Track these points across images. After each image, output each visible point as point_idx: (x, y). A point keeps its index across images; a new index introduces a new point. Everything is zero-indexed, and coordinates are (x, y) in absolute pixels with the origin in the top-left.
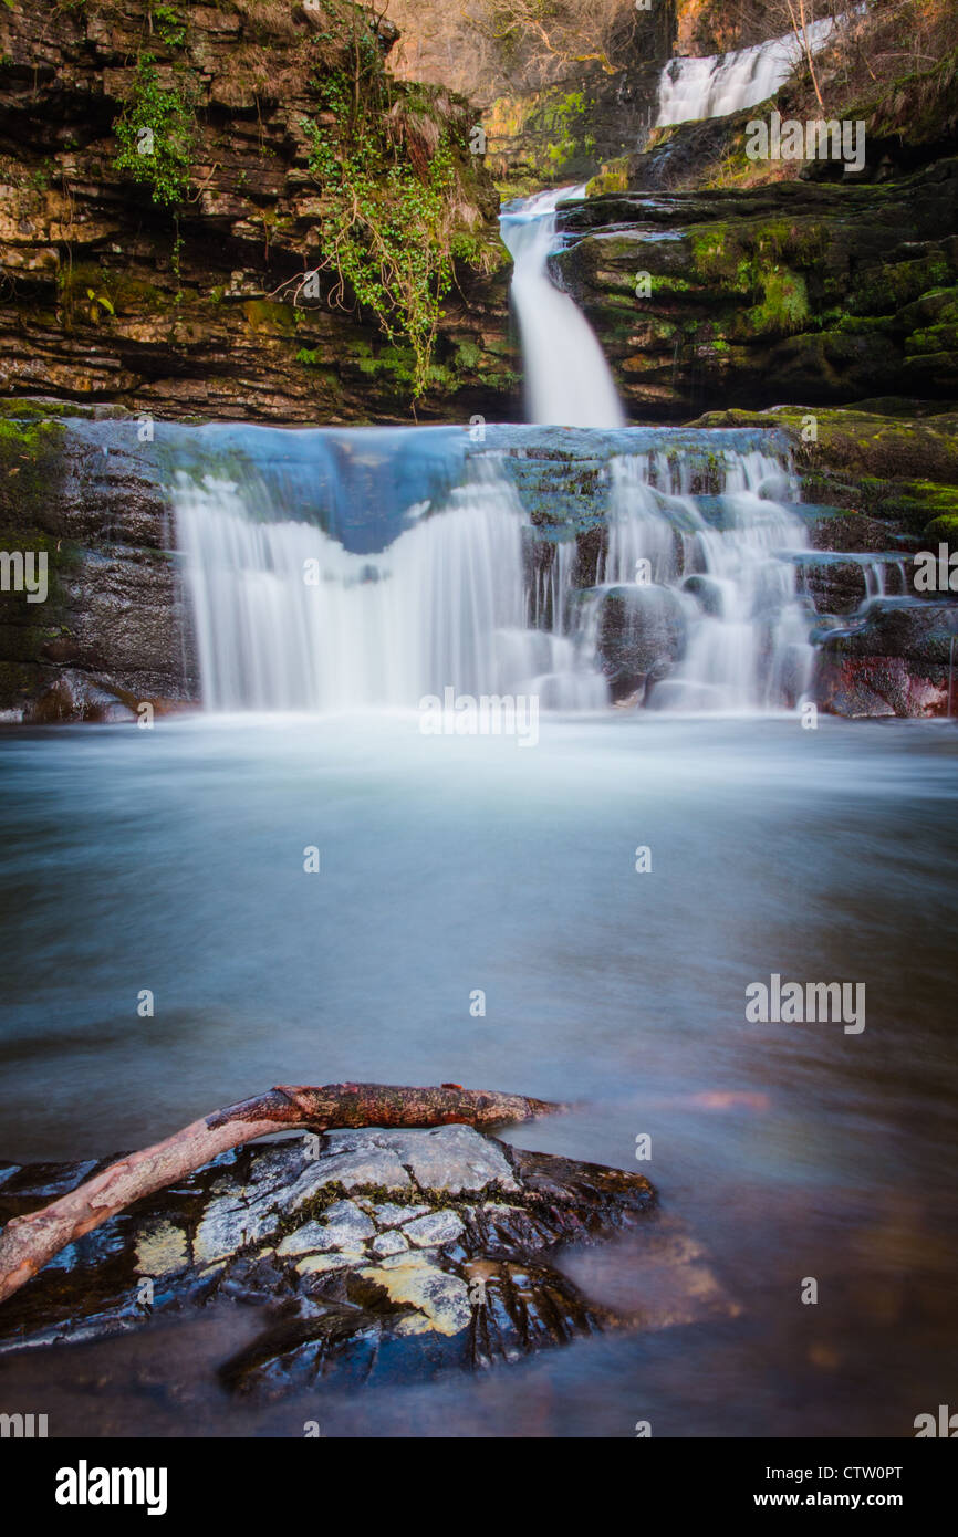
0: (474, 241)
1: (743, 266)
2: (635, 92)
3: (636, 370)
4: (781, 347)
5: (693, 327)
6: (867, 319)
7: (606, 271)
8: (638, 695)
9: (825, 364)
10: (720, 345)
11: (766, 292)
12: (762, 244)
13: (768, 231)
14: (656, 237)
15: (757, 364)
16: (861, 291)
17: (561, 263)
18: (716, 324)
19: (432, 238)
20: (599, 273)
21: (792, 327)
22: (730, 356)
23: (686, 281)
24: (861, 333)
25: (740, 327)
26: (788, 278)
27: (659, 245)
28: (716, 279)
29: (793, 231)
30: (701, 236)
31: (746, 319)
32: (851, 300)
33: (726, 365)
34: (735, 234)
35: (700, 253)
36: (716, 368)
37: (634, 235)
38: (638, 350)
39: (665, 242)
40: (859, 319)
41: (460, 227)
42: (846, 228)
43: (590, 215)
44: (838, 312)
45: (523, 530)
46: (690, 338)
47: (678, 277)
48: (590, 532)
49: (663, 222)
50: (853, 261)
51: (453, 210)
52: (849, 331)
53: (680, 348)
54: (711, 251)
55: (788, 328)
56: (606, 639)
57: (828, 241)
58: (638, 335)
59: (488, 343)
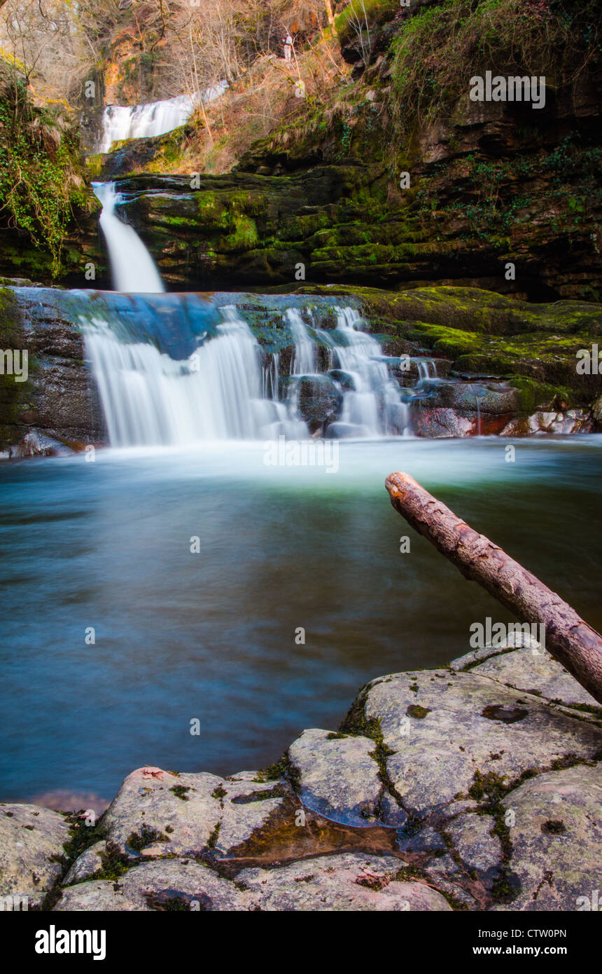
0: (82, 195)
1: (224, 214)
2: (90, 122)
3: (166, 266)
4: (245, 256)
5: (197, 244)
6: (288, 243)
7: (153, 214)
8: (319, 431)
9: (268, 265)
10: (211, 254)
11: (237, 227)
12: (234, 203)
13: (237, 197)
14: (179, 197)
15: (231, 264)
16: (285, 229)
17: (126, 209)
18: (209, 243)
19: (60, 192)
20: (150, 215)
21: (251, 246)
22: (217, 259)
23: (195, 220)
24: (285, 250)
25: (222, 245)
26: (247, 221)
27: (181, 201)
28: (211, 220)
29: (249, 197)
30: (203, 198)
31: (225, 241)
32: (279, 233)
33: (216, 264)
34: (219, 197)
35: (203, 206)
36: (208, 266)
37: (165, 195)
38: (167, 255)
39: (184, 200)
40: (284, 243)
41: (74, 188)
42: (276, 197)
43: (135, 184)
44: (273, 239)
45: (255, 346)
46: (195, 250)
47: (191, 219)
48: (287, 348)
49: (179, 190)
50: (280, 214)
51: (69, 178)
52: (278, 249)
53: (190, 254)
54: (208, 206)
55: (248, 246)
56: (301, 403)
57: (268, 203)
58: (168, 248)
59: (85, 250)
